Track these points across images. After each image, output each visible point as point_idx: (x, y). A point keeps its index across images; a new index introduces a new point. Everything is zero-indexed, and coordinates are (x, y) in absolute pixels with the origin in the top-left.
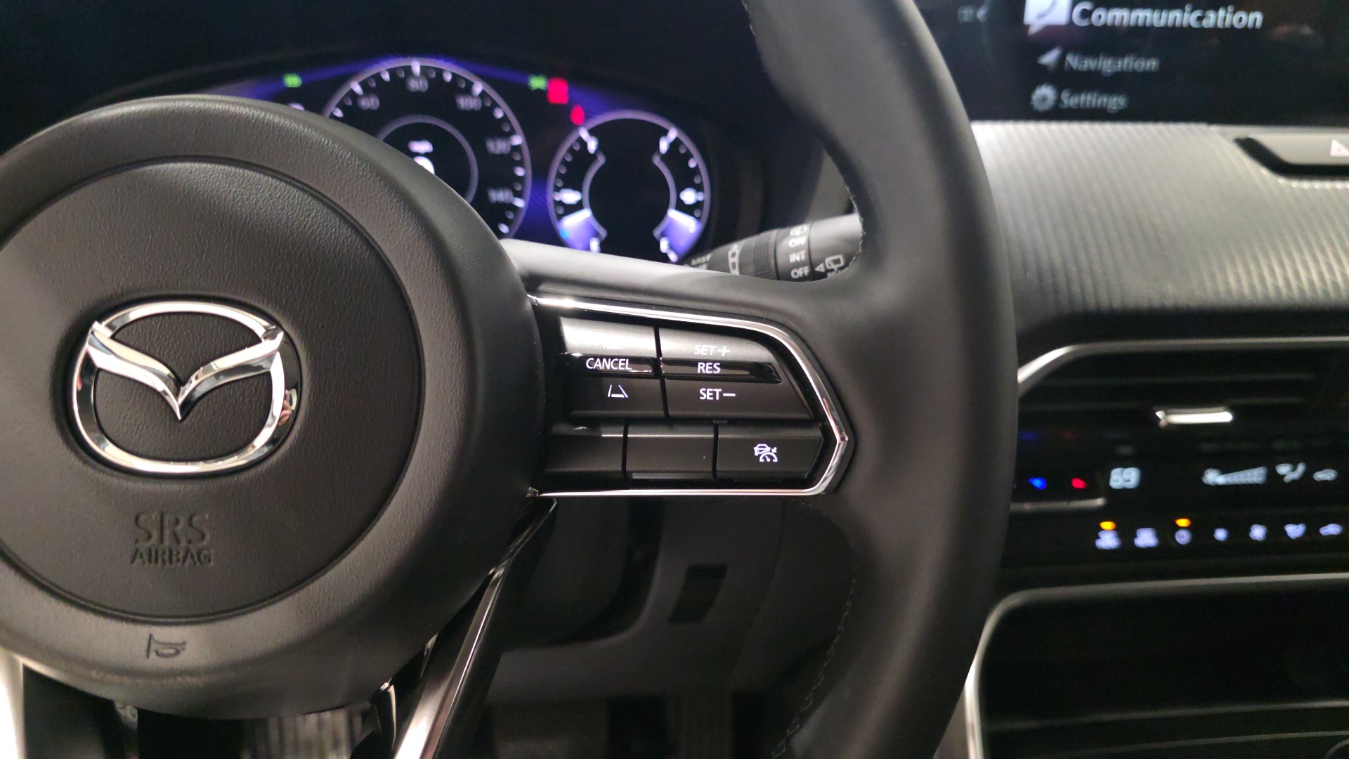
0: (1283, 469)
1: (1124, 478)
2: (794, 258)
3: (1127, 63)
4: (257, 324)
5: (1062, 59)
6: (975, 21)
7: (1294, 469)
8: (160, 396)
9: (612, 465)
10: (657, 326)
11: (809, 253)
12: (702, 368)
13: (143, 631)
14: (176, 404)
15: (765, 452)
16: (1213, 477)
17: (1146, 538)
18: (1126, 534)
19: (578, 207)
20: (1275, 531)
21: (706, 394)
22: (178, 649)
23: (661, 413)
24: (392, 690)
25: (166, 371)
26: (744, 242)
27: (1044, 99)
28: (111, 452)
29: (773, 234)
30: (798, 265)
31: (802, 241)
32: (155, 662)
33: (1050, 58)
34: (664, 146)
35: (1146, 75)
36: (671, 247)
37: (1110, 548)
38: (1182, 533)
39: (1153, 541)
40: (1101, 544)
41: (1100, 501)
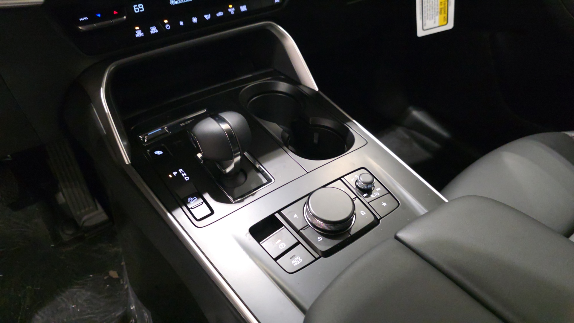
1: (139, 8)
16: (173, 2)
17: (154, 30)
18: (145, 30)
20: (201, 19)
37: (142, 37)
38: (167, 25)
39: (157, 31)
40: (137, 36)
41: (125, 17)
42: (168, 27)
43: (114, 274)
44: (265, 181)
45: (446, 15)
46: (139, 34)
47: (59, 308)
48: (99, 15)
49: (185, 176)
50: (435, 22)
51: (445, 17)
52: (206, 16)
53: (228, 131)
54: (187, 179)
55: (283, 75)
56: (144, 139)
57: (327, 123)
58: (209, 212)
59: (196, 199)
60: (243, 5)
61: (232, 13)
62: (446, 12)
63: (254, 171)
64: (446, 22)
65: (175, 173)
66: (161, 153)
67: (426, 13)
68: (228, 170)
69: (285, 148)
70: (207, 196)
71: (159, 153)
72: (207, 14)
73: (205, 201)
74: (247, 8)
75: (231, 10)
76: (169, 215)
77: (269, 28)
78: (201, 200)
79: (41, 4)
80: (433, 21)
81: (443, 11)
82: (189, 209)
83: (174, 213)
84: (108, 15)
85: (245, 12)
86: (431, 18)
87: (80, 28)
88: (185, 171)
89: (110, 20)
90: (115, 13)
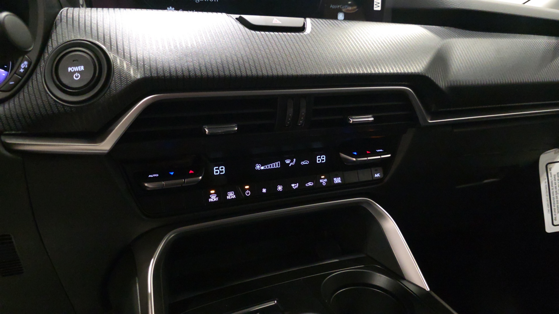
0: (287, 161)
1: (219, 170)
7: (292, 161)
16: (258, 167)
17: (231, 195)
18: (221, 195)
20: (287, 187)
37: (215, 202)
38: (248, 191)
39: (234, 197)
40: (211, 200)
41: (200, 178)
42: (248, 193)
46: (213, 198)
48: (172, 173)
55: (379, 264)
60: (337, 177)
61: (324, 184)
72: (295, 183)
74: (342, 180)
75: (324, 181)
77: (365, 206)
79: (106, 152)
84: (181, 173)
85: (338, 184)
87: (146, 185)
89: (182, 179)
90: (191, 172)
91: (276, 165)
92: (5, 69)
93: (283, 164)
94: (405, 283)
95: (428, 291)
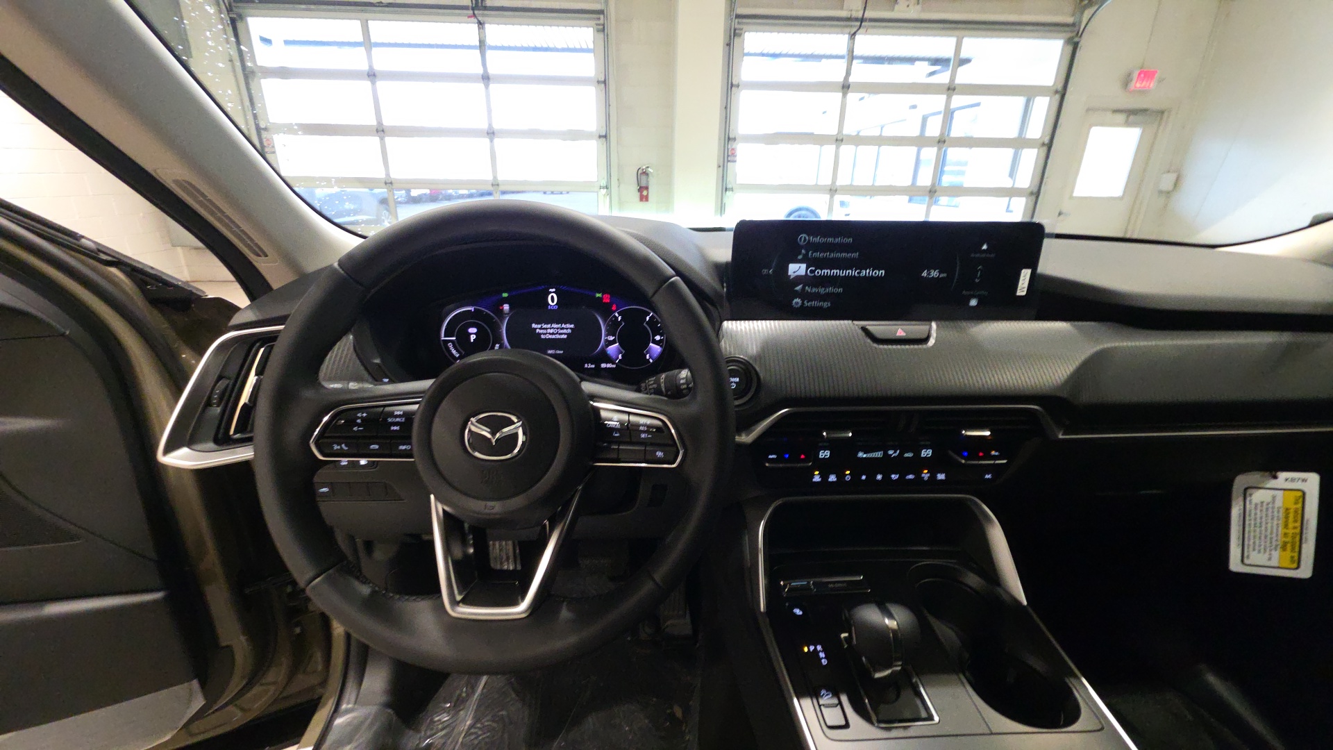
0: (891, 452)
1: (824, 454)
2: (682, 382)
3: (830, 290)
4: (514, 419)
5: (803, 288)
6: (768, 275)
7: (895, 452)
8: (489, 439)
9: (614, 456)
10: (629, 413)
11: (687, 380)
12: (641, 428)
13: (483, 503)
14: (494, 441)
15: (659, 454)
16: (861, 455)
18: (824, 476)
19: (613, 342)
20: (887, 477)
21: (643, 436)
22: (493, 508)
23: (629, 440)
24: (547, 523)
25: (489, 430)
26: (666, 373)
27: (797, 303)
28: (477, 454)
29: (677, 371)
30: (683, 384)
31: (684, 376)
32: (487, 511)
33: (799, 288)
34: (648, 318)
35: (838, 294)
36: (650, 357)
37: (818, 482)
38: (848, 476)
39: (835, 480)
40: (814, 480)
41: (810, 464)
42: (848, 478)
43: (678, 712)
44: (924, 715)
45: (1296, 555)
46: (817, 479)
47: (612, 722)
48: (787, 456)
49: (822, 658)
50: (1270, 559)
51: (1292, 557)
52: (893, 476)
53: (894, 631)
54: (824, 662)
56: (785, 586)
57: (1037, 664)
58: (843, 723)
59: (831, 695)
60: (941, 473)
61: (926, 478)
62: (1297, 549)
63: (912, 692)
64: (1295, 565)
65: (812, 648)
66: (801, 613)
67: (1252, 541)
68: (877, 675)
69: (962, 677)
70: (844, 699)
71: (798, 612)
72: (896, 474)
73: (840, 703)
74: (946, 476)
75: (926, 475)
76: (795, 700)
77: (968, 503)
78: (835, 701)
80: (1267, 556)
81: (1289, 547)
82: (820, 706)
83: (802, 701)
84: (795, 458)
85: (942, 480)
86: (1262, 550)
87: (766, 464)
88: (824, 650)
89: (795, 463)
90: (803, 457)
91: (879, 454)
92: (661, 346)
93: (886, 454)
94: (999, 589)
95: (1024, 606)
